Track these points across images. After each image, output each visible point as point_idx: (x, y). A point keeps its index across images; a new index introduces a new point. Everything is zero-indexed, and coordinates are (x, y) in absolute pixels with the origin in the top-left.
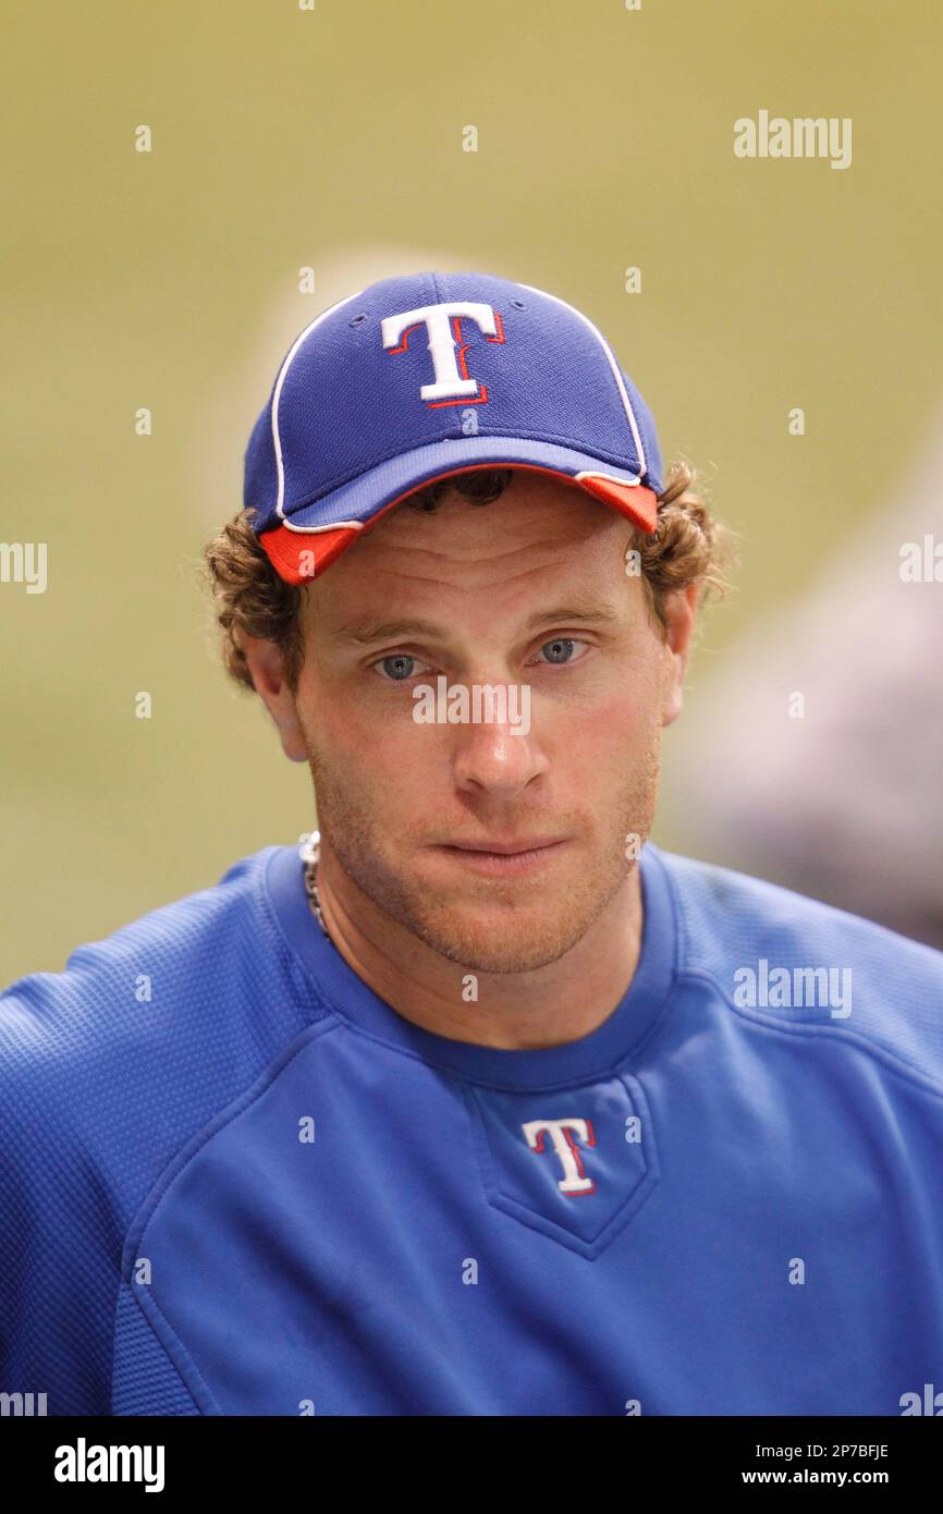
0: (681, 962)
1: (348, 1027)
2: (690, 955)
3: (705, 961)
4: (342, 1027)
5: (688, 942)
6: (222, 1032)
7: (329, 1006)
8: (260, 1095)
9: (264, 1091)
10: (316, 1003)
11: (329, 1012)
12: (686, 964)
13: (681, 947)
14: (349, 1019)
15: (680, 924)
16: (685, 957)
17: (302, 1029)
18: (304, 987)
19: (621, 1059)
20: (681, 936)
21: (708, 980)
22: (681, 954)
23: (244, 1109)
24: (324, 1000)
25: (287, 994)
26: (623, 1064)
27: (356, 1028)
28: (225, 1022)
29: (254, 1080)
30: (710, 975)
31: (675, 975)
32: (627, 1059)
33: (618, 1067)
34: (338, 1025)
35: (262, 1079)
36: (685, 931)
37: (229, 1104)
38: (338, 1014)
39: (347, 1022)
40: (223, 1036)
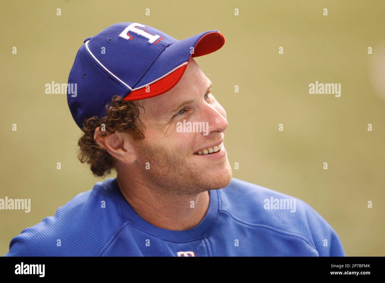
0: (220, 207)
1: (131, 224)
2: (223, 206)
3: (227, 207)
4: (130, 224)
5: (222, 202)
6: (100, 226)
7: (127, 218)
8: (112, 242)
9: (113, 241)
10: (123, 217)
11: (127, 220)
12: (221, 208)
13: (220, 203)
14: (132, 222)
15: (220, 197)
16: (221, 206)
17: (122, 224)
18: (121, 212)
19: (204, 233)
20: (220, 200)
21: (228, 212)
22: (220, 205)
23: (108, 247)
24: (126, 217)
25: (117, 214)
26: (204, 235)
27: (133, 225)
28: (101, 224)
29: (110, 238)
30: (228, 211)
31: (219, 211)
32: (206, 233)
33: (203, 236)
34: (129, 224)
35: (112, 238)
36: (221, 199)
37: (104, 246)
38: (129, 221)
39: (131, 223)
40: (100, 227)
